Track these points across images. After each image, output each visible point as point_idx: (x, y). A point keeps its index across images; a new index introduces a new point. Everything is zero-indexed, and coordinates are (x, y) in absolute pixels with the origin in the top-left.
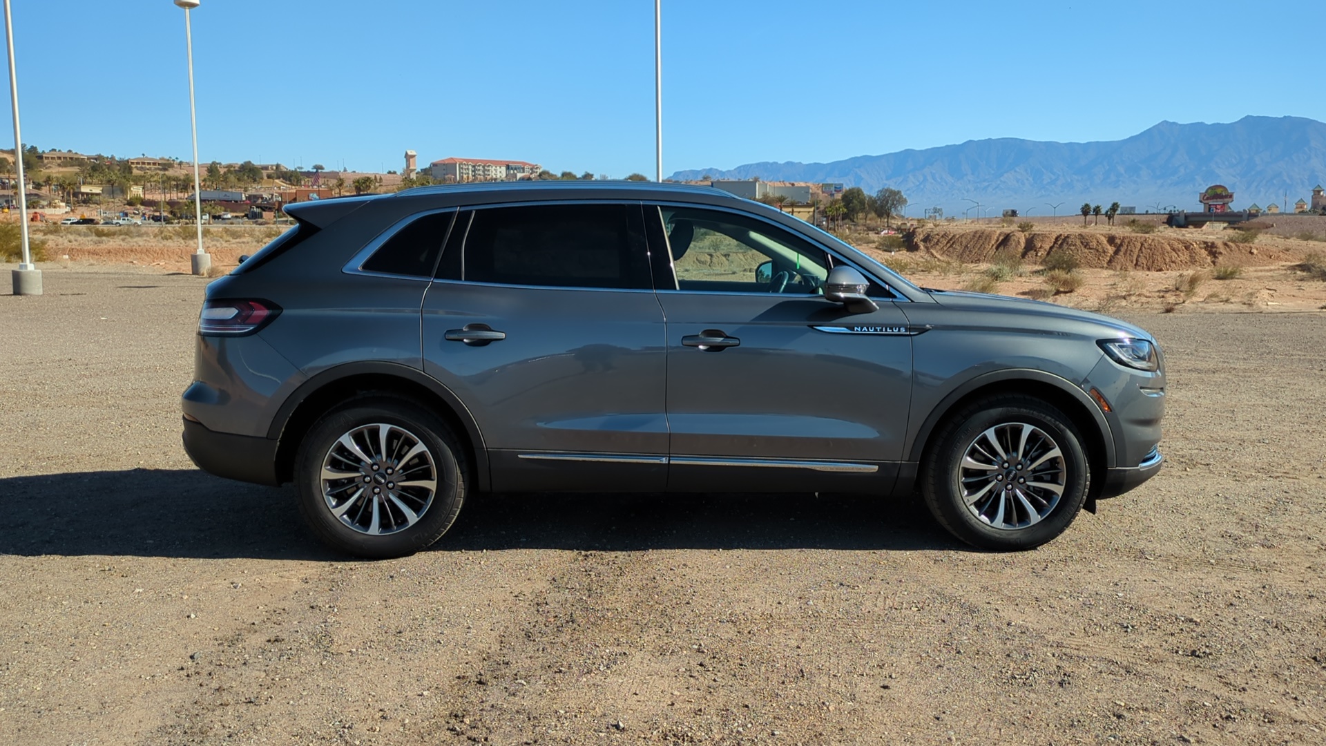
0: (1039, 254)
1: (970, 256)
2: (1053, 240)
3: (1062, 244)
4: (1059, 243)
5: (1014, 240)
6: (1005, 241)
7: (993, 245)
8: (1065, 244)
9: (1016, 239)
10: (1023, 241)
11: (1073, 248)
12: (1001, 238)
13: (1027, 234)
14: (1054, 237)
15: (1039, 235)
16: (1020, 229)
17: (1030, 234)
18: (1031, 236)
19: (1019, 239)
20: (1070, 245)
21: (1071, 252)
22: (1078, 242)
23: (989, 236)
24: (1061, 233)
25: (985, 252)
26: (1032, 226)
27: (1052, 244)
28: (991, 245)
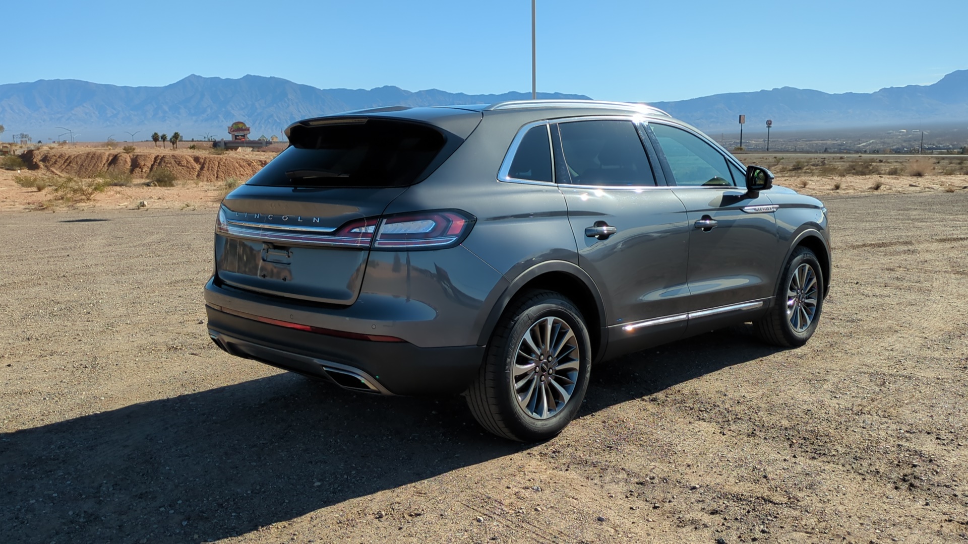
0: (144, 170)
1: (87, 173)
2: (153, 160)
3: (160, 163)
4: (158, 161)
5: (122, 160)
6: (114, 160)
7: (104, 164)
8: (163, 163)
9: (124, 159)
10: (129, 160)
11: (169, 165)
12: (111, 158)
13: (131, 155)
14: (153, 158)
15: (141, 155)
16: (124, 151)
17: (133, 155)
18: (135, 156)
19: (126, 158)
20: (167, 163)
21: (168, 169)
22: (173, 162)
23: (100, 157)
24: (158, 154)
25: (99, 169)
26: (134, 149)
27: (152, 163)
28: (103, 164)
